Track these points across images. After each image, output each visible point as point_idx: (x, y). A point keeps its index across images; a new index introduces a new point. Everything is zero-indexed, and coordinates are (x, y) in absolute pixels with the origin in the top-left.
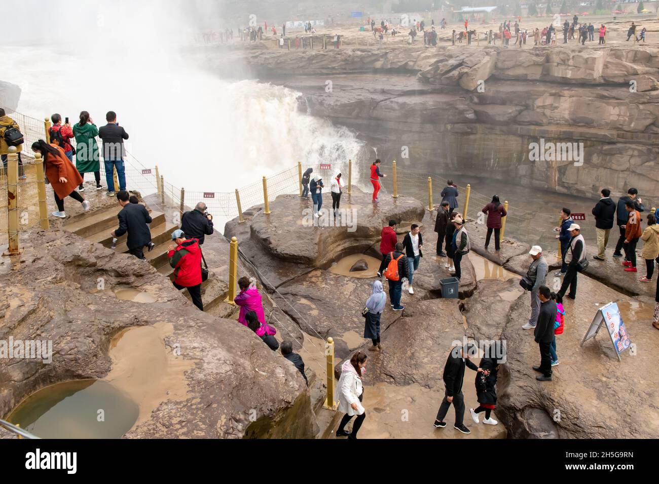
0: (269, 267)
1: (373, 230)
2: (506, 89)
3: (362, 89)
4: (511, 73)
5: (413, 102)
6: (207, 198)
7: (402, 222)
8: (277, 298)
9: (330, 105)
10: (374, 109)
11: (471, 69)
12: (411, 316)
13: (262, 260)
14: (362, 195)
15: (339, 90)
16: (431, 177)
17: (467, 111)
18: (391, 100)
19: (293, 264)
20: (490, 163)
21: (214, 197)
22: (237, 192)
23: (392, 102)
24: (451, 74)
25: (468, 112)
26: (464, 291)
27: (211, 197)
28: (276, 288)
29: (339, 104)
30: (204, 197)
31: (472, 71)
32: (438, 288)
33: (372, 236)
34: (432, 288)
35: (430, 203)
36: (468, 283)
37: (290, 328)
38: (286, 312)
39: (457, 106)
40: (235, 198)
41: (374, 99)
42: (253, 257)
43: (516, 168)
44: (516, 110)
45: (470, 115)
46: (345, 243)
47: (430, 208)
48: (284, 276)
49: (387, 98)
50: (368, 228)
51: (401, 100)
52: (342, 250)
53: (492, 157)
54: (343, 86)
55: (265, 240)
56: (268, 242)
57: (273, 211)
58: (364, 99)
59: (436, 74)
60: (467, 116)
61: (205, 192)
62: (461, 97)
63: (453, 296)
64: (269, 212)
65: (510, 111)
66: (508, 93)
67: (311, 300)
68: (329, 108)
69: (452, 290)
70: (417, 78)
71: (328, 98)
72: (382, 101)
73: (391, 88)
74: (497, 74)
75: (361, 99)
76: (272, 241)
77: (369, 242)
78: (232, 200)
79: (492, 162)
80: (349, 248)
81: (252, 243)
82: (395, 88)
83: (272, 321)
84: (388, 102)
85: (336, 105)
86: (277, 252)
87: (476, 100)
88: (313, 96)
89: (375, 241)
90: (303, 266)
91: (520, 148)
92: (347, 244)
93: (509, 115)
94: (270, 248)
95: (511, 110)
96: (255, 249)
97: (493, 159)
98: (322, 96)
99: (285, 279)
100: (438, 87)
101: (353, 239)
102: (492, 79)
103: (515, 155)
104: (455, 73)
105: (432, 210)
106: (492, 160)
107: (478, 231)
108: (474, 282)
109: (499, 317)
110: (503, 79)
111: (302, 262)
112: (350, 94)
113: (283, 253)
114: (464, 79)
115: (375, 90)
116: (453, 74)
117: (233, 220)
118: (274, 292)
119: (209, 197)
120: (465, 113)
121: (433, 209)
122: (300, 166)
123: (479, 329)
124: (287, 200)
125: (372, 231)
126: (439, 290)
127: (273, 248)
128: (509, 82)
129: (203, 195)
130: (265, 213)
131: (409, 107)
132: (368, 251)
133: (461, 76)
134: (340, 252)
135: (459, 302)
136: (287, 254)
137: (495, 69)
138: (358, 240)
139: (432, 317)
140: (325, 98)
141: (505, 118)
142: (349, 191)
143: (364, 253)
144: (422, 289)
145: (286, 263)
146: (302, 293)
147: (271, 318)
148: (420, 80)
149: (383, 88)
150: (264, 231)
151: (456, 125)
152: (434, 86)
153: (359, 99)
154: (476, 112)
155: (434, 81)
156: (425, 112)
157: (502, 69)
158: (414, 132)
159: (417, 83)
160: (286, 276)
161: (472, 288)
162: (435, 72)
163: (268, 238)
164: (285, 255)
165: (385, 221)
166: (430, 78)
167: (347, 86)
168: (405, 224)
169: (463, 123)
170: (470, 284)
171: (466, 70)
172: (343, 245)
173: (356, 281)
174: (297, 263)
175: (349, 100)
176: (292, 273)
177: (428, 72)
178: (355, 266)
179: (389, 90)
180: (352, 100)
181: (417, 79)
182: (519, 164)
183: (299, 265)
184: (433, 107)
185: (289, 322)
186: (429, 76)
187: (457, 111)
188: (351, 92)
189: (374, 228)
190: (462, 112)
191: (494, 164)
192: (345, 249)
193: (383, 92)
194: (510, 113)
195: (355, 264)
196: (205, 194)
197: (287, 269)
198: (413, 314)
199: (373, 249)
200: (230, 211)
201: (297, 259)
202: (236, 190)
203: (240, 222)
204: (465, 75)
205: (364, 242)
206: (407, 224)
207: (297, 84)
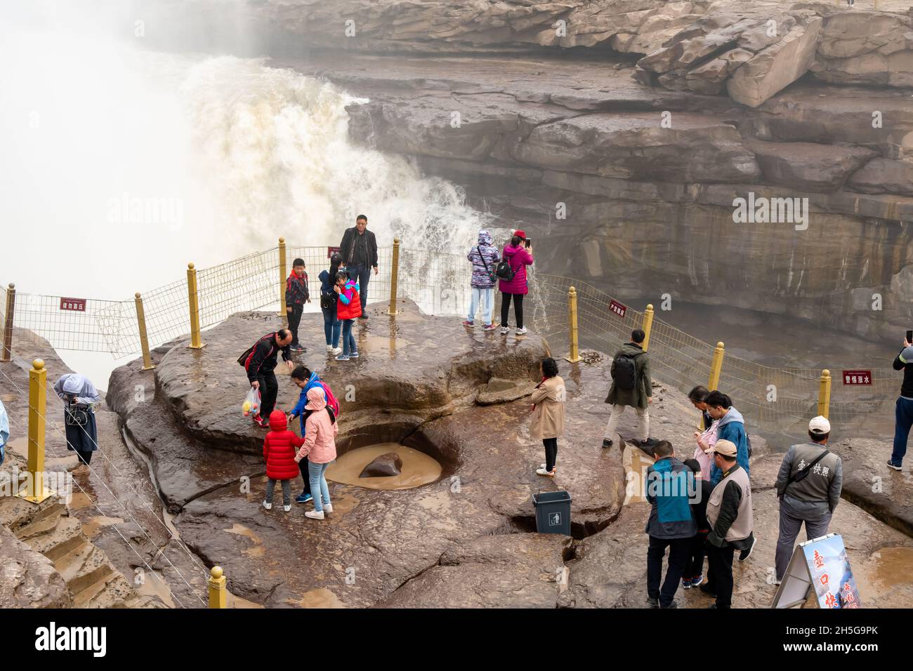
0: (181, 461)
1: (423, 391)
2: (836, 107)
3: (502, 92)
4: (852, 68)
5: (614, 129)
6: (68, 312)
7: (494, 379)
8: (184, 522)
9: (420, 126)
10: (523, 141)
11: (757, 57)
12: (458, 564)
13: (169, 445)
14: (418, 319)
15: (448, 94)
16: (577, 287)
17: (738, 154)
18: (565, 121)
19: (232, 455)
20: (786, 279)
21: (84, 309)
22: (139, 301)
23: (565, 126)
24: (707, 67)
25: (742, 159)
26: (586, 523)
27: (78, 309)
28: (187, 501)
29: (442, 126)
30: (62, 308)
31: (758, 61)
32: (530, 513)
33: (419, 405)
34: (518, 513)
35: (572, 346)
36: (600, 506)
37: (195, 580)
38: (196, 550)
39: (718, 143)
40: (134, 313)
41: (526, 118)
42: (153, 440)
43: (848, 292)
44: (855, 158)
45: (744, 165)
46: (359, 417)
47: (572, 358)
48: (207, 479)
49: (555, 116)
50: (412, 387)
51: (585, 123)
52: (351, 432)
53: (791, 264)
54: (457, 85)
55: (177, 401)
56: (183, 407)
57: (209, 343)
58: (502, 118)
59: (675, 65)
60: (739, 167)
61: (65, 296)
62: (726, 123)
63: (558, 530)
64: (202, 345)
65: (839, 159)
66: (840, 116)
67: (256, 527)
68: (419, 135)
69: (557, 517)
70: (634, 72)
71: (420, 111)
72: (544, 123)
73: (567, 95)
74: (819, 70)
75: (495, 117)
76: (191, 404)
77: (414, 417)
78: (128, 318)
79: (791, 278)
80: (366, 429)
81: (157, 412)
82: (578, 95)
83: (159, 566)
84: (557, 126)
85: (435, 128)
86: (198, 426)
87: (763, 131)
88: (385, 104)
89: (426, 416)
90: (254, 460)
91: (856, 248)
92: (364, 420)
93: (836, 169)
94: (185, 419)
95: (841, 156)
96: (161, 422)
97: (793, 270)
98: (406, 105)
99: (209, 485)
100: (678, 95)
101: (378, 410)
102: (808, 82)
103: (844, 264)
104: (719, 64)
105: (576, 360)
106: (791, 273)
107: (662, 407)
108: (615, 506)
109: (637, 571)
110: (832, 84)
111: (252, 450)
112: (473, 104)
113: (210, 428)
114: (739, 79)
115: (530, 97)
116: (713, 67)
117: (129, 365)
118: (181, 510)
119: (73, 309)
120: (734, 159)
121: (580, 358)
122: (282, 247)
123: (586, 591)
124: (249, 323)
125: (422, 395)
126: (532, 518)
127: (190, 417)
128: (846, 91)
129: (59, 304)
130: (191, 346)
131: (602, 140)
132: (410, 438)
133: (730, 71)
134: (347, 437)
135: (568, 541)
136: (220, 432)
137: (816, 59)
138: (388, 413)
139: (498, 566)
140: (411, 110)
141: (827, 175)
142: (393, 310)
143: (402, 443)
144: (498, 513)
145: (218, 454)
146: (237, 514)
147: (159, 559)
148: (638, 77)
149: (549, 92)
150: (178, 382)
151: (711, 187)
152: (669, 93)
153: (490, 117)
154: (759, 159)
155: (670, 82)
156: (638, 154)
157: (831, 60)
158: (613, 200)
159: (632, 86)
160: (213, 479)
161: (605, 517)
162: (672, 61)
163: (183, 396)
164: (214, 434)
165: (454, 374)
166: (660, 74)
167: (467, 85)
168: (500, 383)
169: (725, 183)
170: (604, 509)
171: (744, 58)
172: (354, 422)
173: (362, 494)
174: (241, 453)
175: (467, 119)
176: (228, 474)
177: (657, 59)
178: (372, 467)
179: (563, 98)
180: (472, 118)
181: (633, 77)
182: (853, 286)
183: (245, 457)
184: (660, 144)
185: (196, 568)
186: (658, 69)
187: (716, 154)
188: (474, 100)
189: (426, 387)
190: (725, 158)
191: (795, 282)
192: (358, 430)
193: (549, 102)
194: (838, 164)
195: (373, 462)
196: (64, 300)
197: (218, 466)
198: (461, 560)
199: (421, 433)
200: (121, 342)
201: (241, 444)
202: (138, 296)
203: (143, 368)
204: (740, 71)
205: (402, 418)
206: (505, 384)
207: (351, 74)
